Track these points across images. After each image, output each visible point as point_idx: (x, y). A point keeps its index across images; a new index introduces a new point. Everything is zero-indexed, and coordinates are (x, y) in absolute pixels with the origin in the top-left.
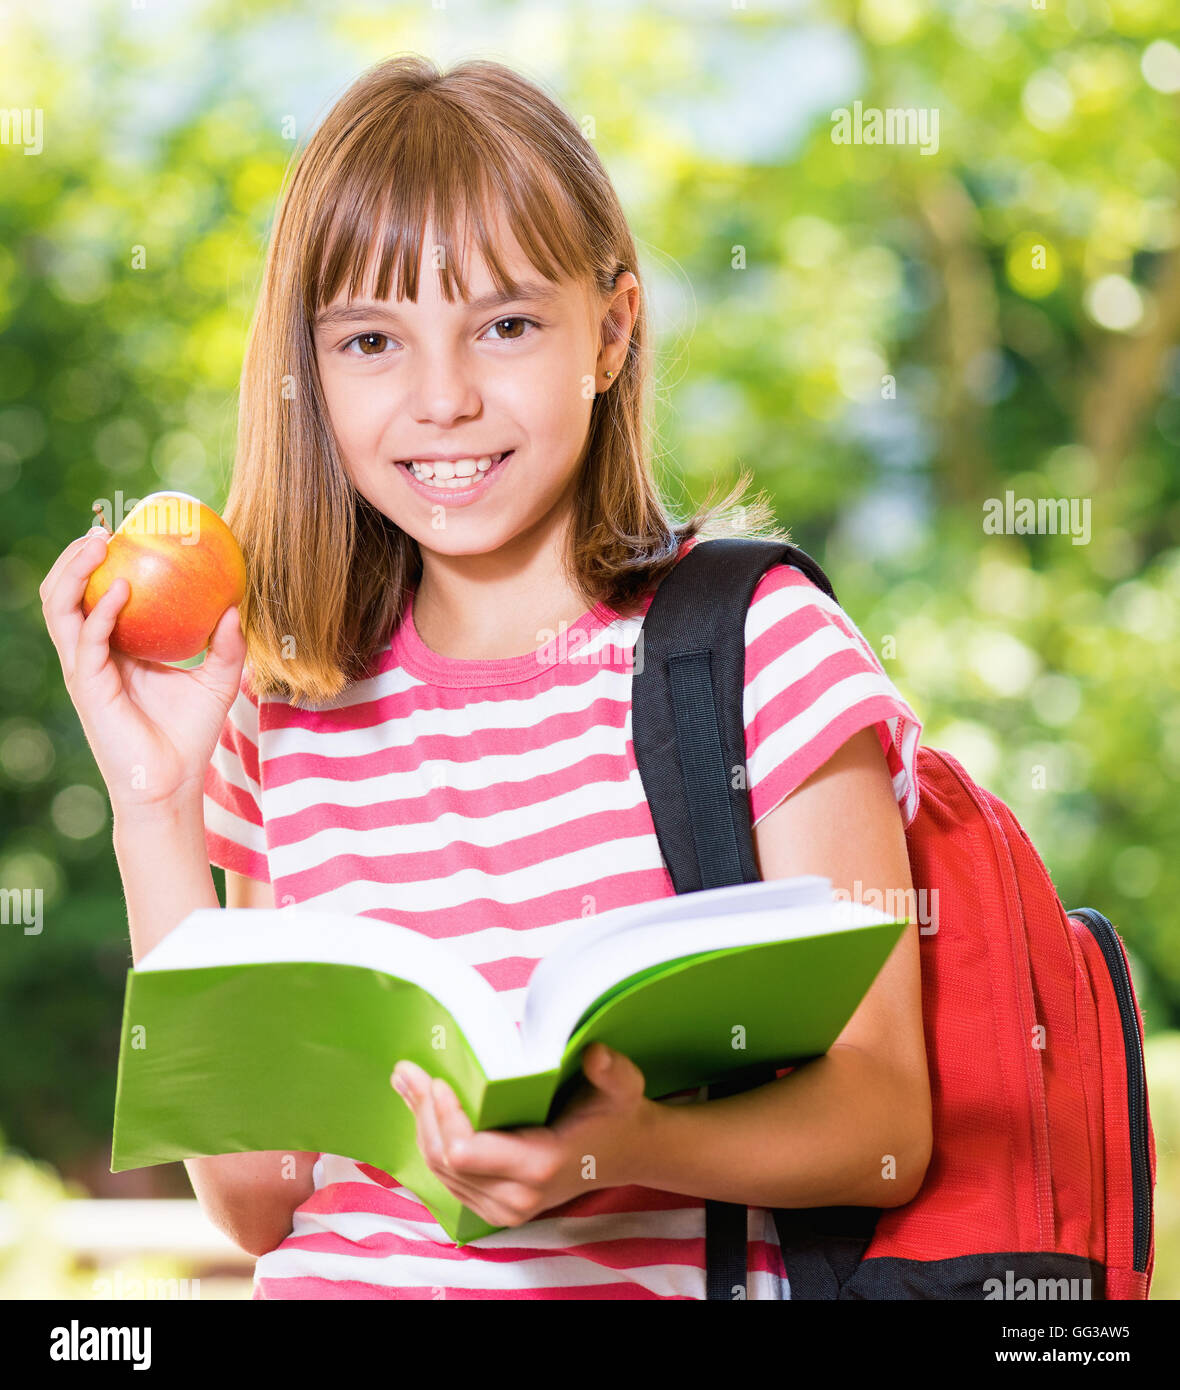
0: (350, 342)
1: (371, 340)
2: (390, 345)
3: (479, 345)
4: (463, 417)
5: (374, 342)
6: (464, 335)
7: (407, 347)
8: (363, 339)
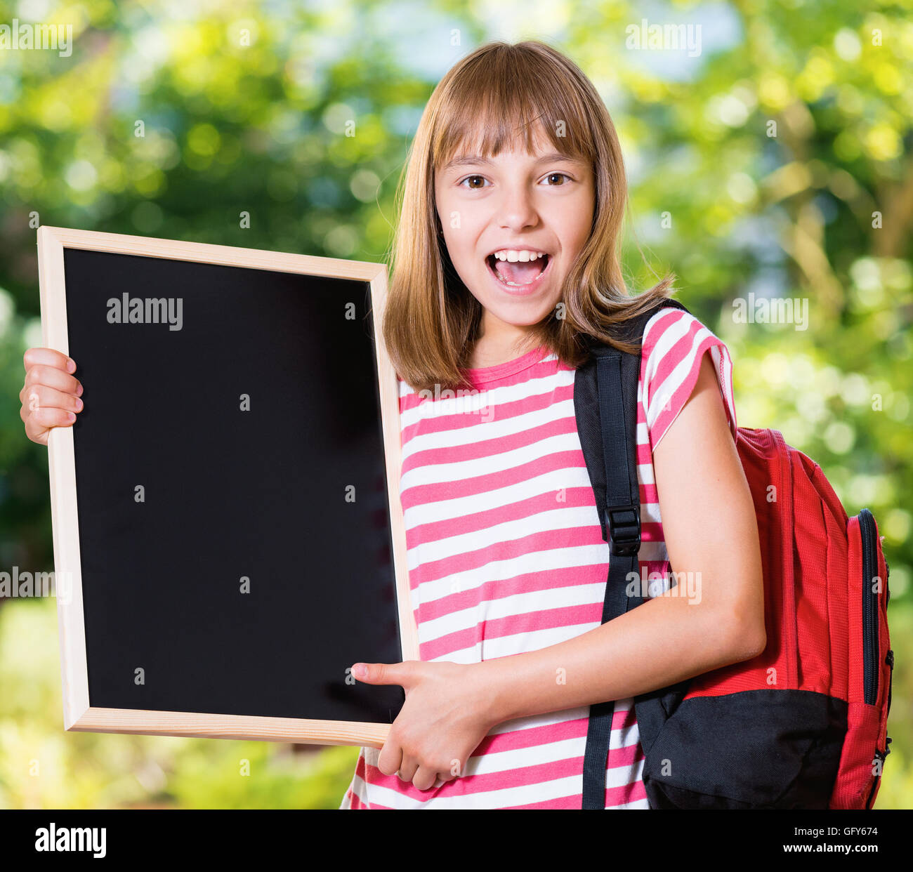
0: (464, 180)
1: (475, 181)
2: (486, 183)
3: (539, 187)
4: (528, 226)
5: (477, 181)
6: (530, 180)
7: (497, 184)
8: (471, 179)
